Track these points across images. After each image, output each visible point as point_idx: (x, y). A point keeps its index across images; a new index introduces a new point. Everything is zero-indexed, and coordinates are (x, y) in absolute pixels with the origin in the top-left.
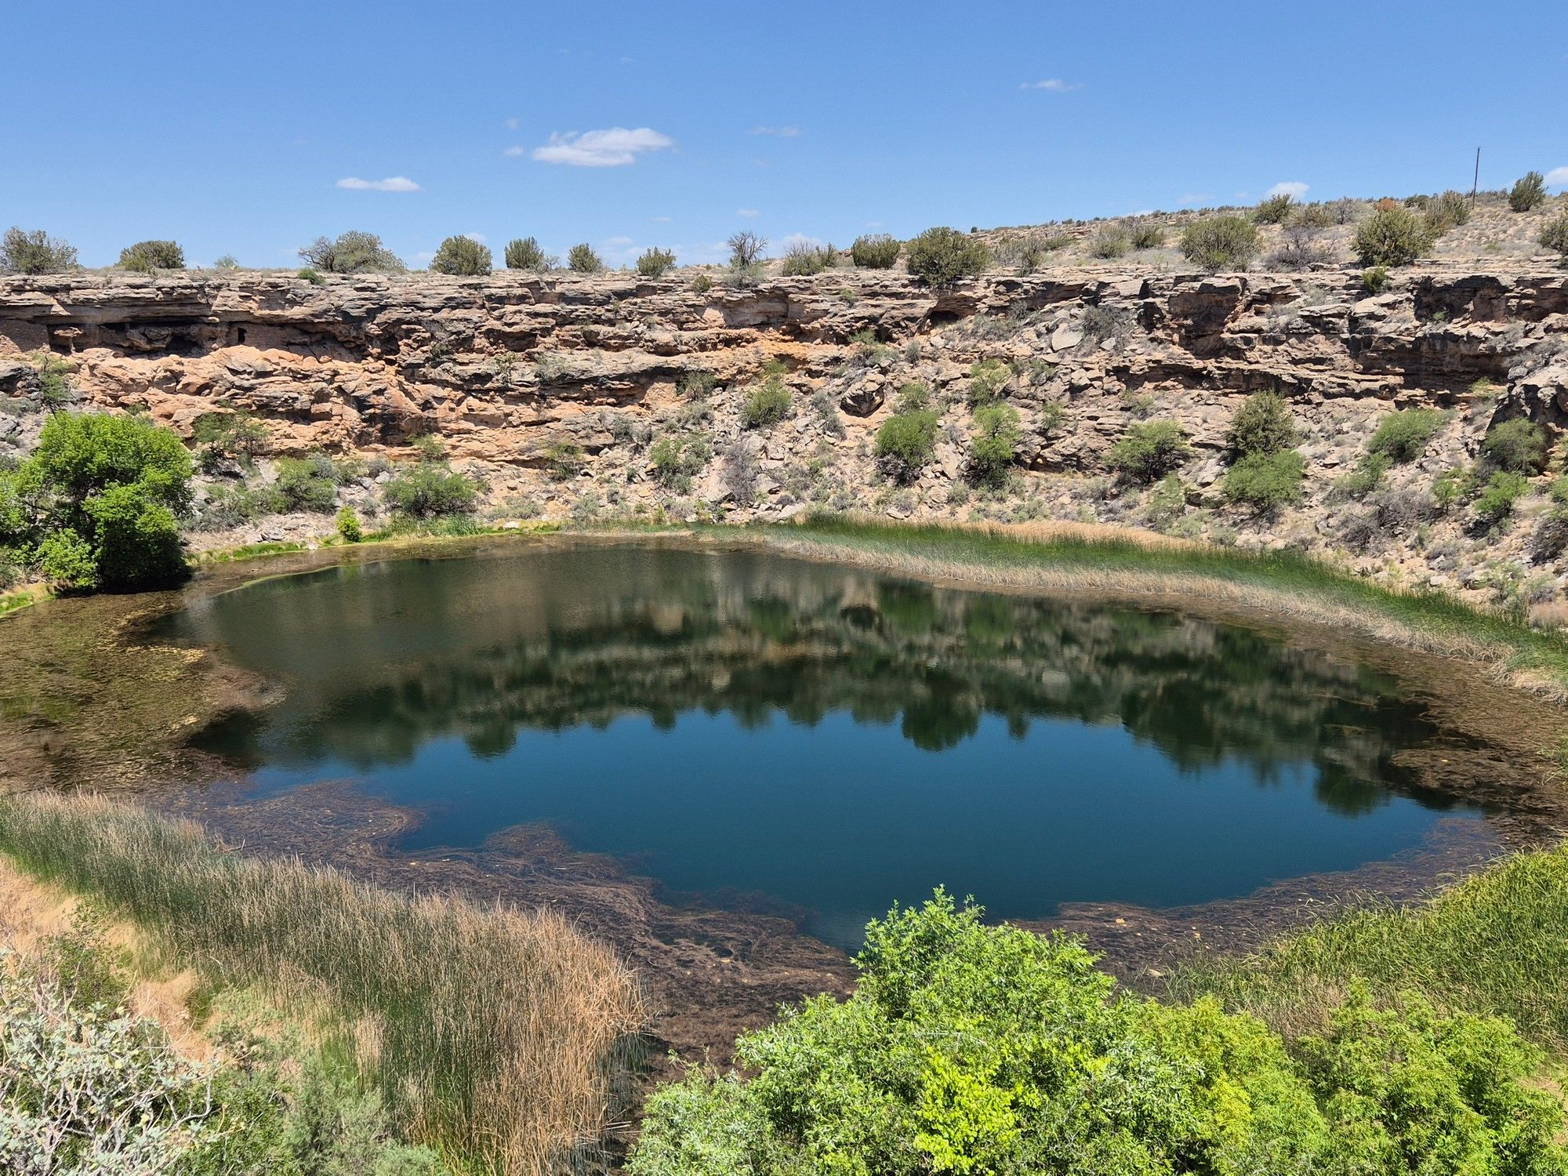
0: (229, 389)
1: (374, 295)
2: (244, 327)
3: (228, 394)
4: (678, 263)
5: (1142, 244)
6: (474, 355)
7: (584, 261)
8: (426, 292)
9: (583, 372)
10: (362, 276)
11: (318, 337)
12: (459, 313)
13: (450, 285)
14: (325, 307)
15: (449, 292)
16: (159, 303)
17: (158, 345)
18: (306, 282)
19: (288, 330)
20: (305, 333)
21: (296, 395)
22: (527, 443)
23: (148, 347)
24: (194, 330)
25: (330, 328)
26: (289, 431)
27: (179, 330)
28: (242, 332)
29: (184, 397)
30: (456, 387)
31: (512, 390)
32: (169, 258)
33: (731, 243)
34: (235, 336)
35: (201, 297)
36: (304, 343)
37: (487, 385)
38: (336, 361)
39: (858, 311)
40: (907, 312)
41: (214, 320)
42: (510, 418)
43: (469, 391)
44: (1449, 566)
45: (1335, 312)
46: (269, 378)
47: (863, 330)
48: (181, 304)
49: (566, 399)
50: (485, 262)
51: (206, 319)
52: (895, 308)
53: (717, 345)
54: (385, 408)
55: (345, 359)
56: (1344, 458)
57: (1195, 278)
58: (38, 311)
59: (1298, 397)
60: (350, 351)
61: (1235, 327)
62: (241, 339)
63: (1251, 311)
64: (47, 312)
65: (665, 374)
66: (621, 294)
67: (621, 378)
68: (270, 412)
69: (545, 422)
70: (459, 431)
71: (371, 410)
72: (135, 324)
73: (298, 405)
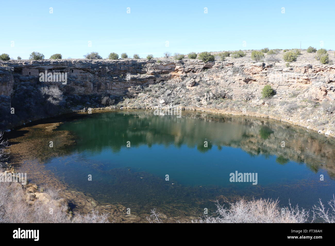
0: (70, 81)
2: (73, 69)
4: (154, 57)
5: (241, 56)
7: (136, 57)
9: (136, 78)
10: (95, 60)
11: (86, 71)
12: (113, 67)
14: (88, 66)
15: (111, 63)
16: (58, 65)
19: (81, 70)
20: (84, 70)
22: (125, 92)
24: (64, 70)
25: (88, 70)
27: (61, 70)
28: (73, 71)
30: (112, 81)
31: (122, 81)
32: (59, 57)
33: (165, 54)
34: (71, 71)
35: (66, 64)
36: (84, 73)
37: (117, 81)
38: (89, 76)
39: (189, 67)
40: (199, 67)
41: (68, 68)
42: (121, 87)
43: (114, 81)
44: (303, 118)
45: (280, 70)
46: (77, 79)
47: (190, 71)
48: (62, 66)
49: (132, 83)
50: (118, 57)
51: (66, 68)
52: (197, 67)
53: (162, 73)
54: (98, 84)
55: (91, 75)
56: (283, 97)
57: (254, 63)
58: (37, 67)
59: (274, 86)
60: (92, 74)
61: (262, 72)
62: (72, 72)
63: (265, 69)
64: (39, 67)
65: (151, 78)
66: (143, 63)
67: (143, 79)
68: (77, 86)
69: (128, 87)
70: (112, 89)
71: (96, 85)
72: (54, 69)
73: (82, 84)
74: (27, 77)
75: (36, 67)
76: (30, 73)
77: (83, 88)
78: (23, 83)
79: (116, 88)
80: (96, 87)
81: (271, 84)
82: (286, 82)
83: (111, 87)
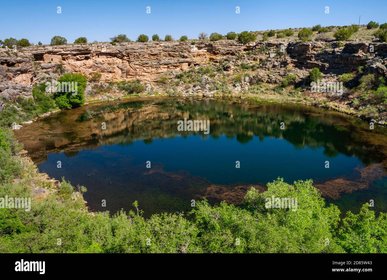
1: (125, 47)
2: (99, 54)
3: (95, 68)
4: (188, 38)
5: (288, 35)
6: (145, 59)
7: (168, 39)
8: (136, 46)
9: (168, 62)
10: (122, 43)
11: (114, 56)
12: (142, 50)
14: (115, 50)
15: (141, 46)
16: (83, 50)
17: (82, 58)
18: (111, 45)
19: (108, 55)
20: (111, 55)
21: (109, 68)
22: (156, 78)
23: (81, 59)
24: (89, 55)
25: (116, 54)
26: (107, 76)
27: (86, 55)
29: (87, 69)
30: (142, 66)
31: (153, 66)
32: (84, 41)
33: (200, 34)
36: (111, 58)
37: (148, 65)
38: (117, 61)
40: (238, 49)
41: (93, 53)
42: (152, 72)
43: (144, 67)
45: (331, 51)
46: (104, 65)
48: (87, 50)
49: (165, 68)
50: (148, 39)
52: (236, 48)
53: (197, 56)
54: (127, 70)
55: (119, 61)
58: (60, 53)
60: (120, 59)
62: (98, 57)
63: (313, 50)
64: (61, 52)
65: (185, 62)
66: (176, 46)
67: (176, 63)
68: (104, 72)
69: (160, 73)
70: (142, 75)
71: (124, 71)
72: (78, 54)
73: (109, 70)
74: (50, 64)
75: (58, 53)
76: (52, 59)
77: (110, 74)
78: (44, 70)
79: (147, 74)
80: (124, 73)
81: (320, 67)
83: (141, 72)
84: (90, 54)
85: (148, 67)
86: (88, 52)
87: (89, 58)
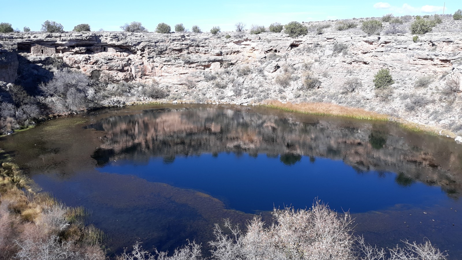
0: (101, 63)
1: (140, 39)
2: (105, 47)
3: (101, 65)
4: (221, 31)
5: (350, 27)
6: (166, 55)
7: (196, 30)
8: (153, 38)
9: (196, 60)
10: (136, 33)
11: (125, 50)
12: (162, 44)
13: (161, 36)
14: (126, 42)
15: (160, 38)
16: (83, 40)
17: (83, 51)
18: (122, 35)
19: (117, 48)
20: (121, 49)
21: (118, 65)
22: (180, 79)
23: (81, 52)
24: (92, 47)
25: (128, 47)
26: (116, 75)
27: (89, 48)
28: (105, 48)
29: (90, 65)
30: (161, 63)
31: (176, 65)
32: (86, 28)
33: (236, 25)
34: (103, 49)
35: (94, 39)
36: (121, 52)
37: (169, 63)
39: (270, 44)
40: (284, 45)
41: (98, 45)
42: (175, 72)
43: (164, 65)
44: (435, 118)
45: (404, 47)
46: (112, 60)
47: (272, 49)
48: (89, 41)
49: (190, 67)
50: (170, 30)
51: (95, 45)
52: (281, 44)
53: (231, 53)
54: (142, 69)
55: (131, 56)
56: (406, 87)
57: (364, 37)
58: (53, 43)
59: (393, 70)
60: (133, 53)
61: (376, 50)
63: (381, 46)
64: (56, 43)
65: (217, 61)
66: (206, 39)
67: (205, 62)
68: (111, 70)
69: (185, 74)
70: (161, 76)
71: (138, 70)
72: (77, 46)
73: (119, 68)
74: (39, 57)
75: (50, 43)
76: (42, 50)
79: (168, 74)
80: (139, 72)
81: (390, 68)
82: (412, 65)
83: (161, 72)
84: (94, 46)
85: (169, 65)
86: (91, 42)
87: (93, 51)
